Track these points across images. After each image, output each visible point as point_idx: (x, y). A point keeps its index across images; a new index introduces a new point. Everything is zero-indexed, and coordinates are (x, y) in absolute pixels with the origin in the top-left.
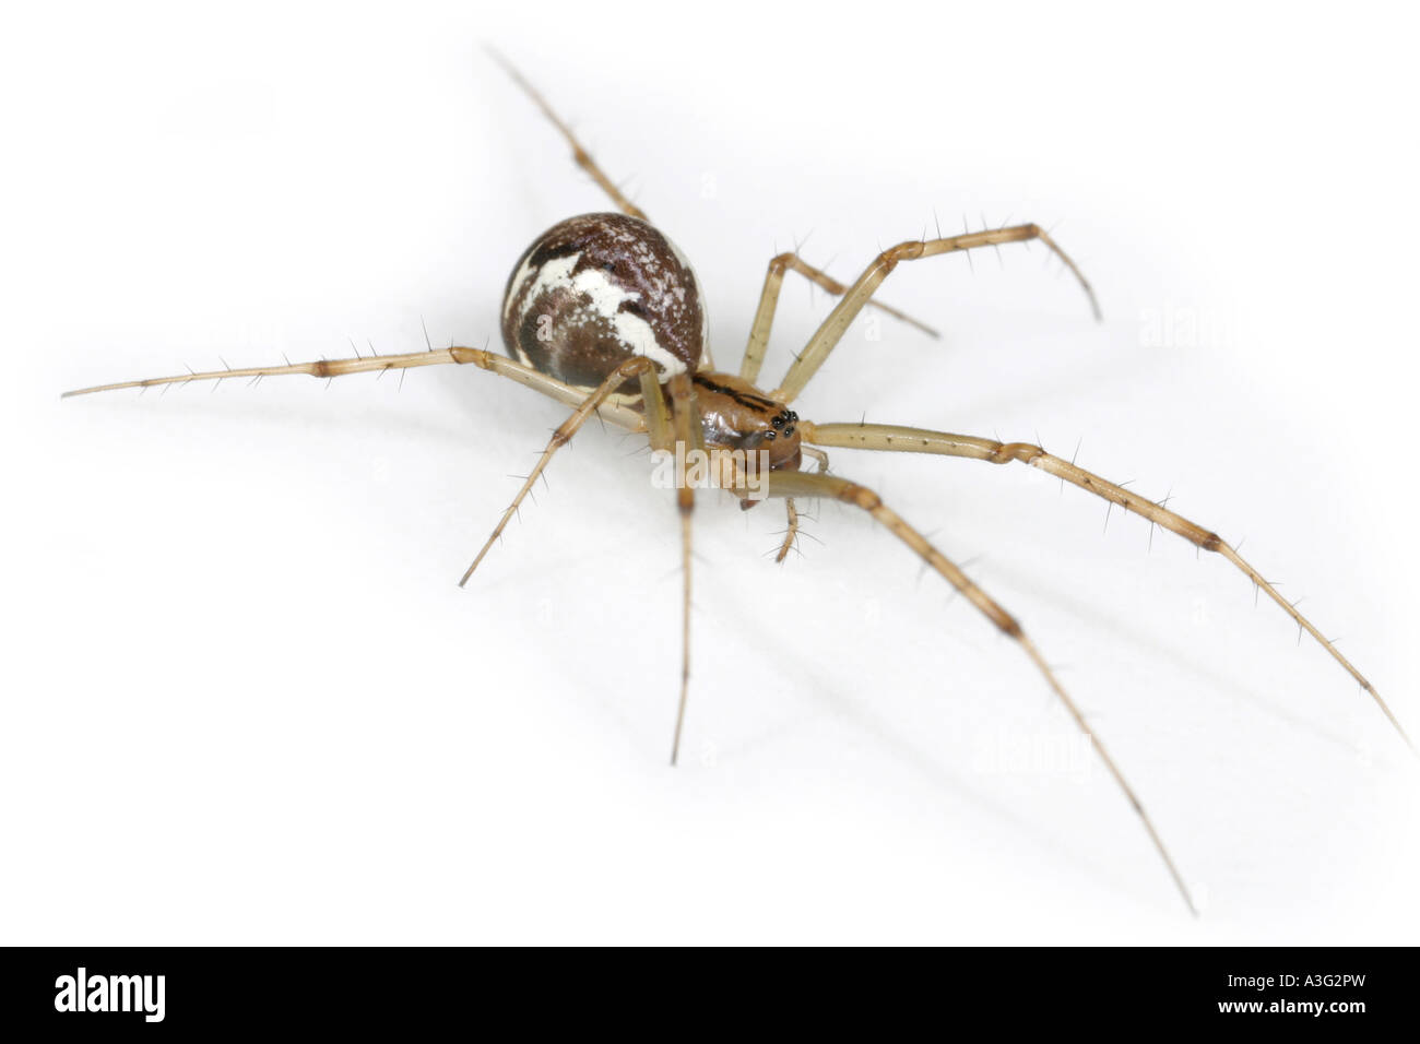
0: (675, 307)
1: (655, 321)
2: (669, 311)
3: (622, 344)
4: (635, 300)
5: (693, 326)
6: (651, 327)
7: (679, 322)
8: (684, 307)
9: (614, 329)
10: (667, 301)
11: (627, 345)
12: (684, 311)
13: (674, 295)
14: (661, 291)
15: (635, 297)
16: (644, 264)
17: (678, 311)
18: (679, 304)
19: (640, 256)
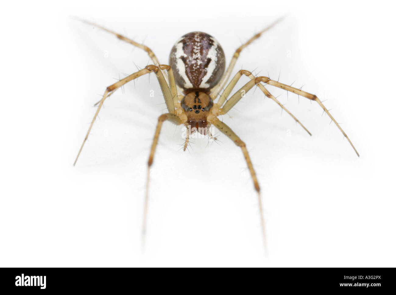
0: (195, 65)
1: (187, 66)
2: (192, 65)
3: (177, 68)
4: (185, 57)
5: (199, 74)
6: (185, 67)
7: (194, 70)
8: (198, 67)
9: (177, 63)
10: (193, 62)
11: (178, 69)
12: (198, 68)
13: (197, 62)
14: (193, 58)
15: (185, 56)
16: (194, 48)
17: (196, 67)
18: (197, 65)
19: (195, 46)
